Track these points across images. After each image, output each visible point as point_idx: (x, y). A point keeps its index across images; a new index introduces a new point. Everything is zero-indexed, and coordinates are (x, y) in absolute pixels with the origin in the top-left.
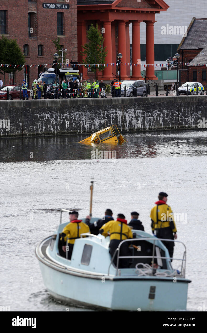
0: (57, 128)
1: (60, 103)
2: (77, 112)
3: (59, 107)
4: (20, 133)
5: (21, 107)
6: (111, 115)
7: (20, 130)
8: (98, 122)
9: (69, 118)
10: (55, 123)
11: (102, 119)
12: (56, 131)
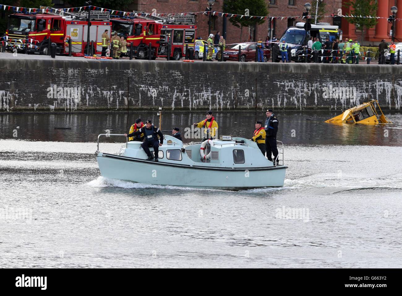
0: (303, 101)
1: (309, 69)
2: (331, 81)
3: (307, 73)
4: (252, 106)
5: (256, 72)
6: (377, 87)
7: (253, 102)
8: (359, 96)
9: (320, 89)
10: (300, 95)
11: (364, 92)
12: (301, 106)
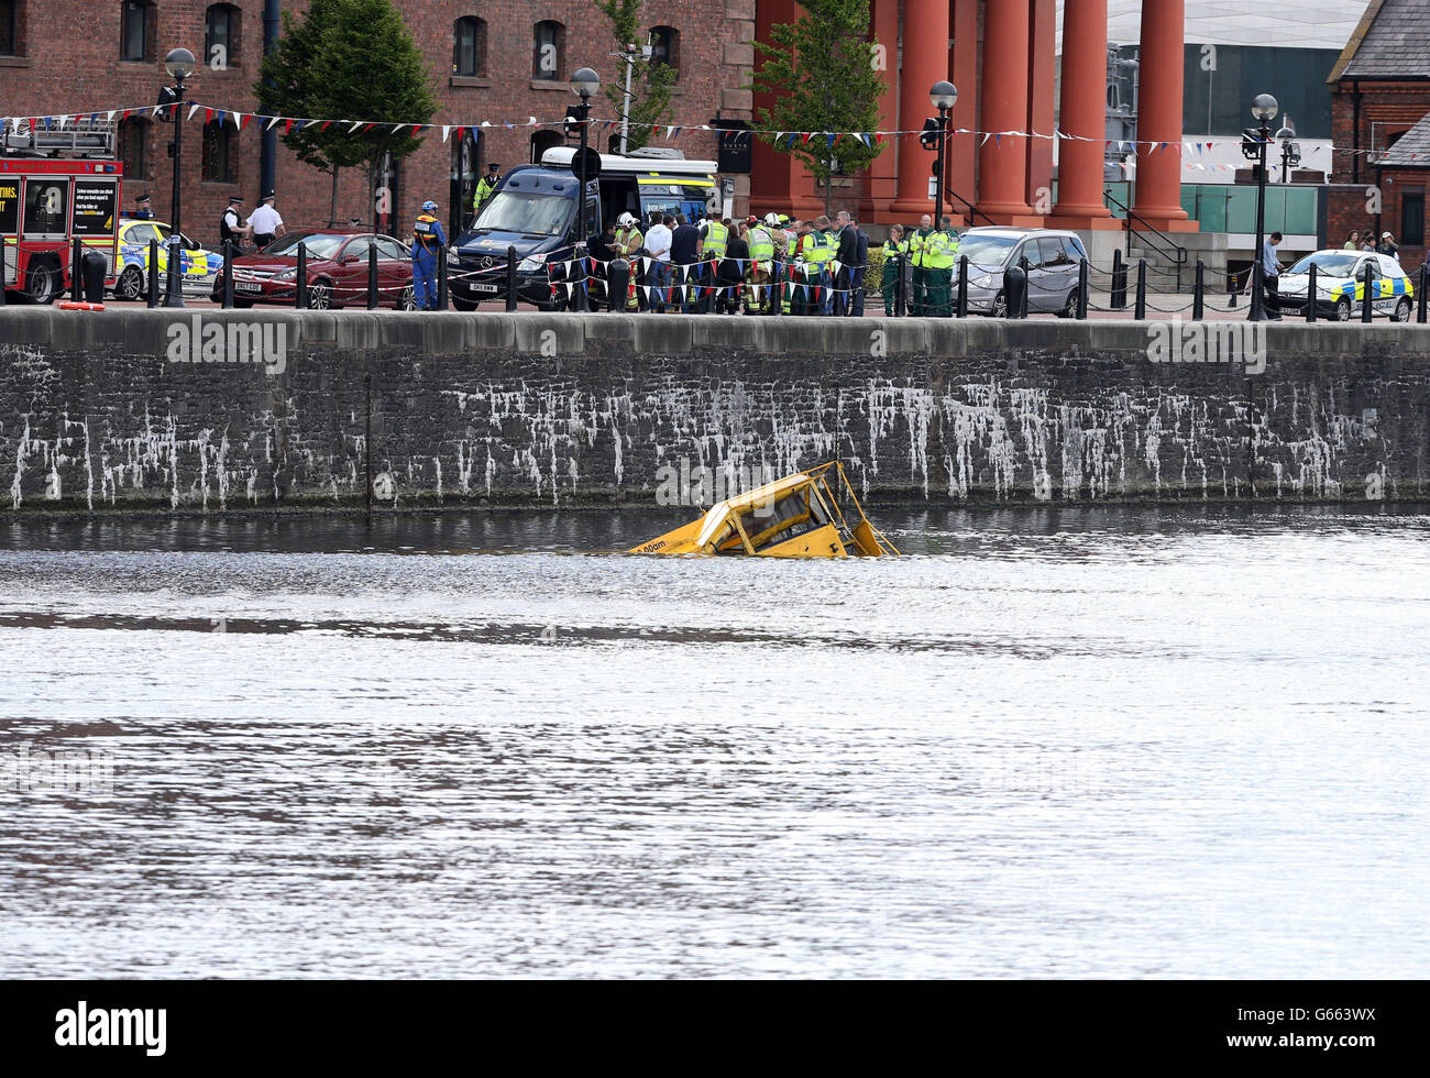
0: (563, 470)
1: (589, 335)
2: (680, 386)
3: (577, 355)
4: (352, 492)
5: (368, 350)
6: (872, 409)
7: (354, 474)
8: (798, 445)
9: (633, 417)
10: (552, 444)
11: (817, 430)
12: (555, 488)
